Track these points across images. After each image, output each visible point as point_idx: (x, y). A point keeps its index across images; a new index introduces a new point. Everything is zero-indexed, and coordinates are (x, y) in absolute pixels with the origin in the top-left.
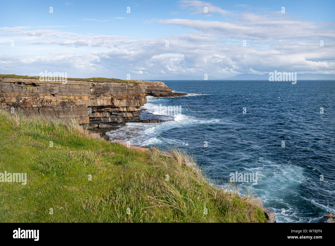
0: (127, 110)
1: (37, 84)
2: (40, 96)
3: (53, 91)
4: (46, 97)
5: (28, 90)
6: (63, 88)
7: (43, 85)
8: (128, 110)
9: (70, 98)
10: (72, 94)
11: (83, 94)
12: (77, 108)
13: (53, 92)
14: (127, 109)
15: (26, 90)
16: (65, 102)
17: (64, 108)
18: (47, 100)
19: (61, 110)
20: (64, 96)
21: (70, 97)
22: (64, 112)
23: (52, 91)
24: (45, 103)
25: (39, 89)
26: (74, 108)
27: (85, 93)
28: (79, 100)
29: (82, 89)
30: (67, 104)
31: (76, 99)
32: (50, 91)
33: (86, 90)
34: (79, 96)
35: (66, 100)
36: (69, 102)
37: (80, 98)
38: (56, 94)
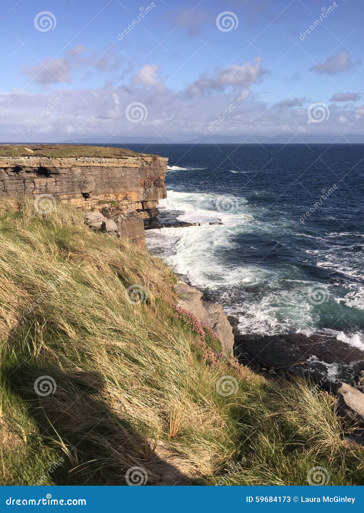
0: (143, 208)
1: (53, 171)
2: (61, 200)
3: (87, 185)
4: (73, 200)
5: (37, 186)
6: (98, 178)
7: (67, 171)
9: (109, 198)
10: (111, 190)
11: (130, 188)
12: (128, 222)
13: (86, 188)
15: (33, 187)
16: (107, 210)
20: (100, 195)
21: (109, 196)
23: (84, 185)
25: (58, 183)
26: (124, 222)
27: (133, 185)
28: (126, 202)
29: (128, 177)
30: (110, 213)
31: (120, 199)
32: (79, 186)
33: (133, 180)
34: (123, 193)
35: (106, 205)
36: (113, 209)
37: (126, 198)
38: (90, 192)
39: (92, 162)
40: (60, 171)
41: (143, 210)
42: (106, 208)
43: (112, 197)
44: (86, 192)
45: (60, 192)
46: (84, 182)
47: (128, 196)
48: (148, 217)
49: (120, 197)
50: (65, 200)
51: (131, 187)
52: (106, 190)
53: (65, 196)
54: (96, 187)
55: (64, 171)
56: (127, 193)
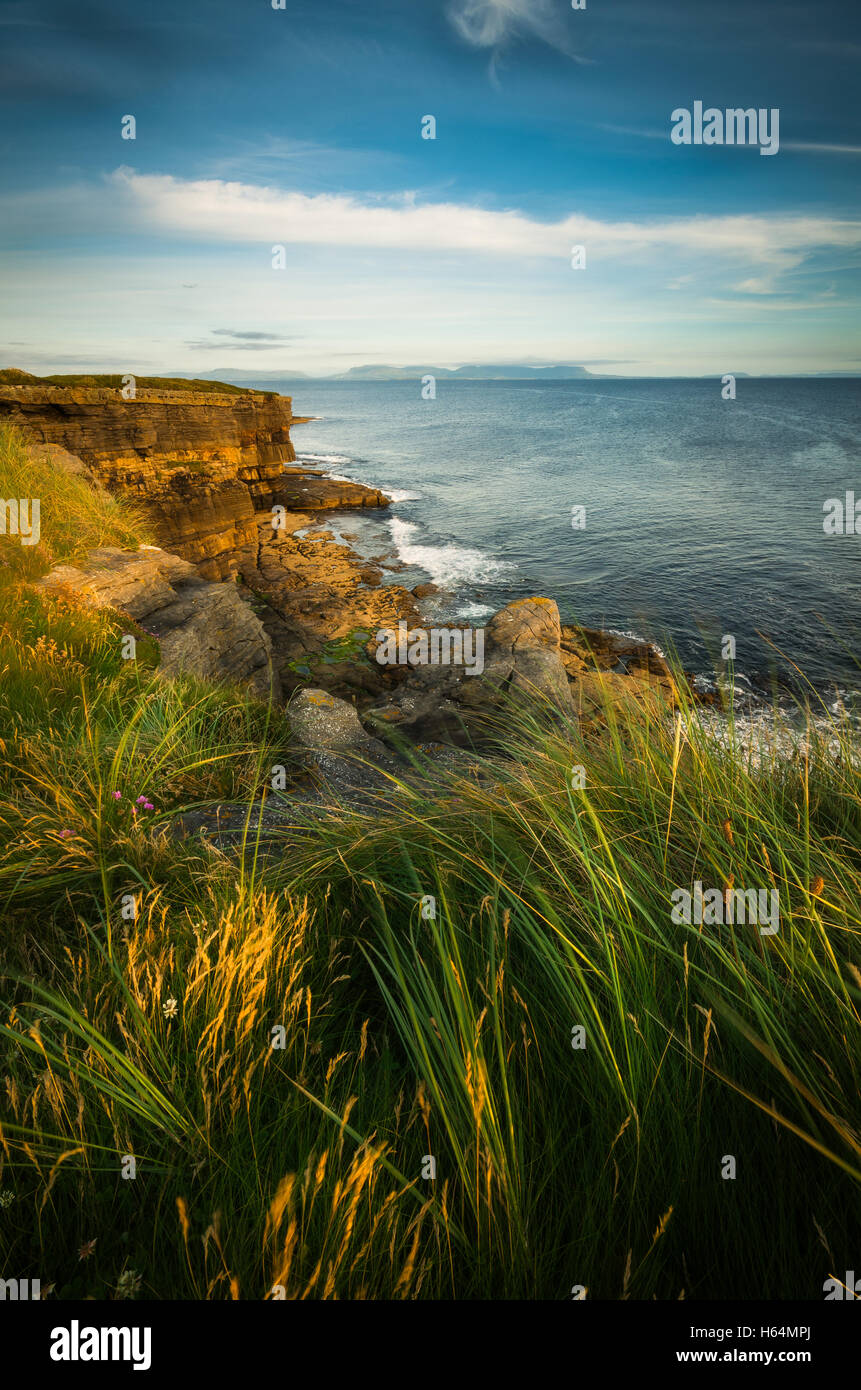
0: (259, 474)
1: (74, 410)
2: (98, 460)
3: (141, 436)
4: (120, 462)
6: (161, 423)
7: (100, 411)
8: (264, 477)
9: (186, 457)
10: (189, 444)
11: (221, 442)
12: (223, 494)
13: (141, 440)
14: (261, 473)
16: (184, 477)
17: (188, 500)
18: (129, 476)
19: (183, 509)
20: (169, 452)
21: (187, 454)
22: (191, 514)
23: (136, 435)
24: (125, 486)
25: (87, 432)
26: (216, 496)
27: (225, 436)
28: (216, 464)
29: (215, 423)
30: (190, 482)
31: (206, 459)
32: (128, 437)
33: (225, 427)
34: (211, 449)
35: (182, 469)
36: (195, 476)
37: (216, 457)
38: (150, 447)
39: (146, 396)
40: (87, 411)
41: (260, 480)
42: (182, 472)
43: (192, 456)
44: (141, 447)
45: (92, 446)
46: (135, 430)
47: (220, 454)
48: (270, 491)
49: (206, 456)
50: (105, 460)
51: (223, 438)
52: (180, 444)
53: (105, 455)
54: (158, 440)
55: (92, 411)
56: (218, 449)
